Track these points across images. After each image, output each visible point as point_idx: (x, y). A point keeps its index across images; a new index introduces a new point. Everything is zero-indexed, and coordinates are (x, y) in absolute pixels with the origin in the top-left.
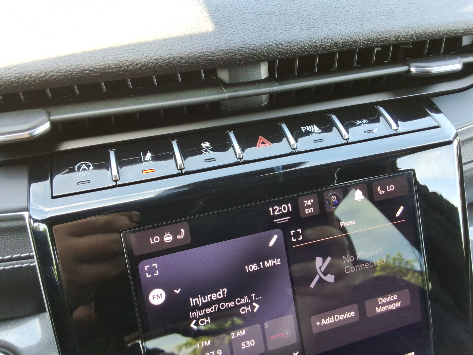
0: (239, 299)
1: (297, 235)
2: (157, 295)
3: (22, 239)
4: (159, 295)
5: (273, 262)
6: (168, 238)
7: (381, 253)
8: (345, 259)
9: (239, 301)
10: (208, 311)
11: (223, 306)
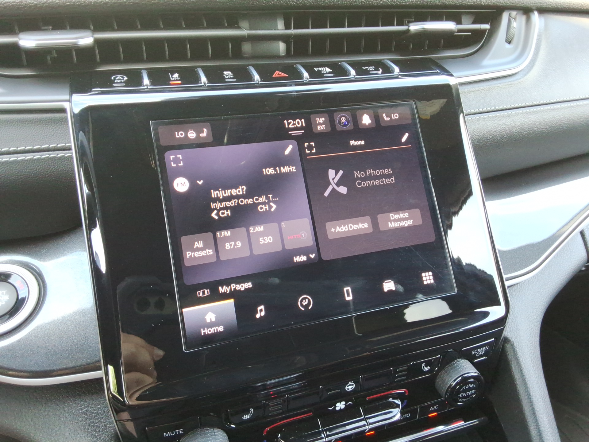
0: (257, 198)
1: (310, 148)
2: (181, 183)
3: (60, 131)
4: (183, 183)
5: (289, 169)
6: (192, 135)
7: (390, 173)
8: (356, 174)
9: (257, 200)
10: (228, 204)
11: (242, 202)
